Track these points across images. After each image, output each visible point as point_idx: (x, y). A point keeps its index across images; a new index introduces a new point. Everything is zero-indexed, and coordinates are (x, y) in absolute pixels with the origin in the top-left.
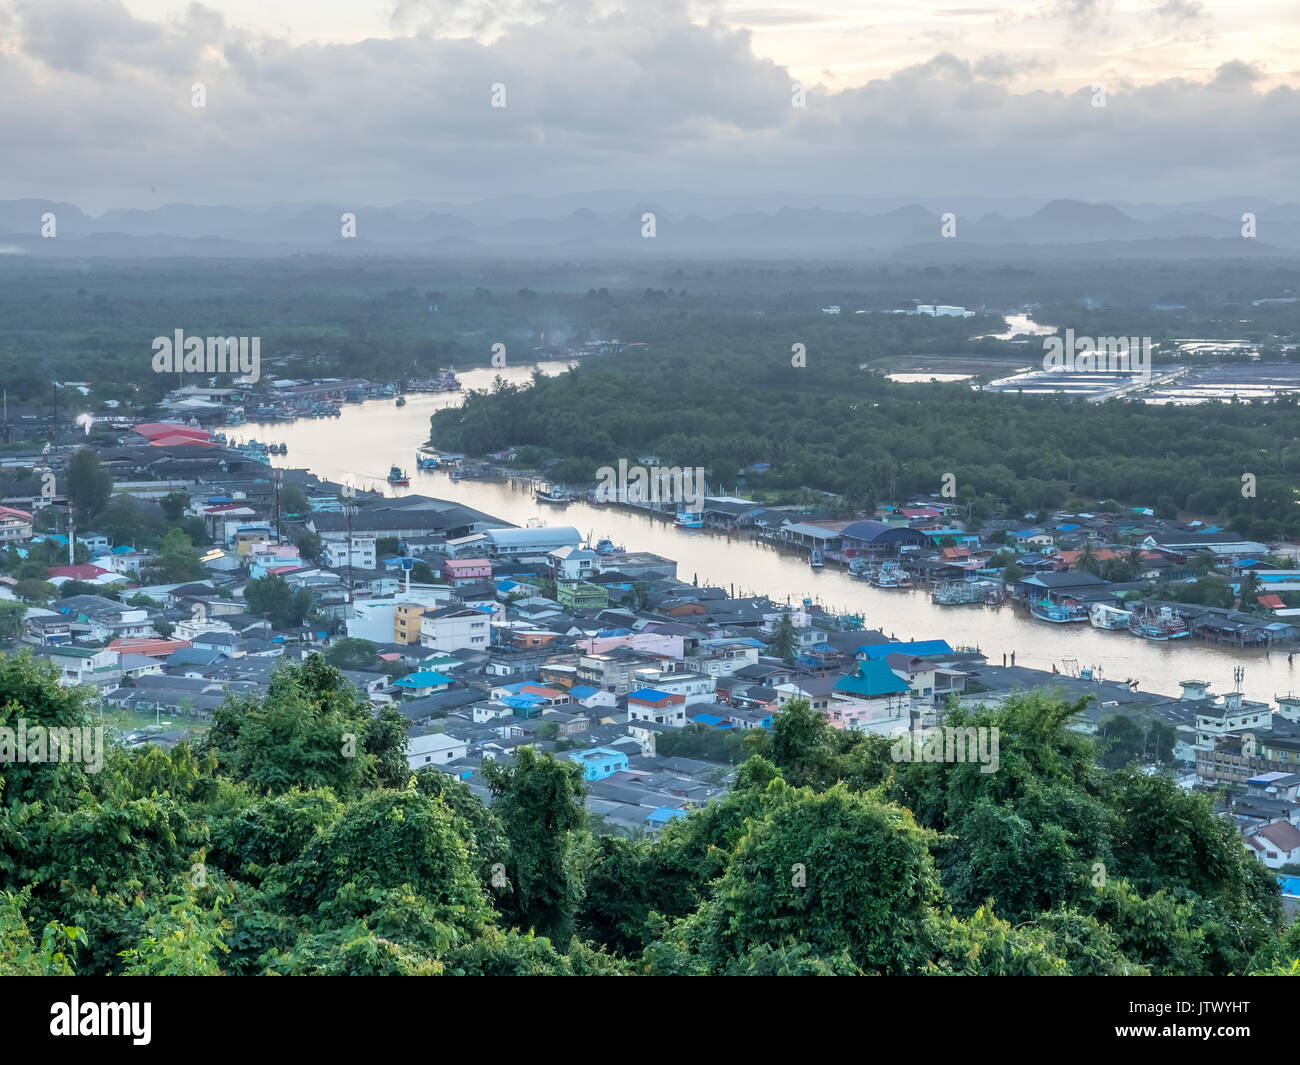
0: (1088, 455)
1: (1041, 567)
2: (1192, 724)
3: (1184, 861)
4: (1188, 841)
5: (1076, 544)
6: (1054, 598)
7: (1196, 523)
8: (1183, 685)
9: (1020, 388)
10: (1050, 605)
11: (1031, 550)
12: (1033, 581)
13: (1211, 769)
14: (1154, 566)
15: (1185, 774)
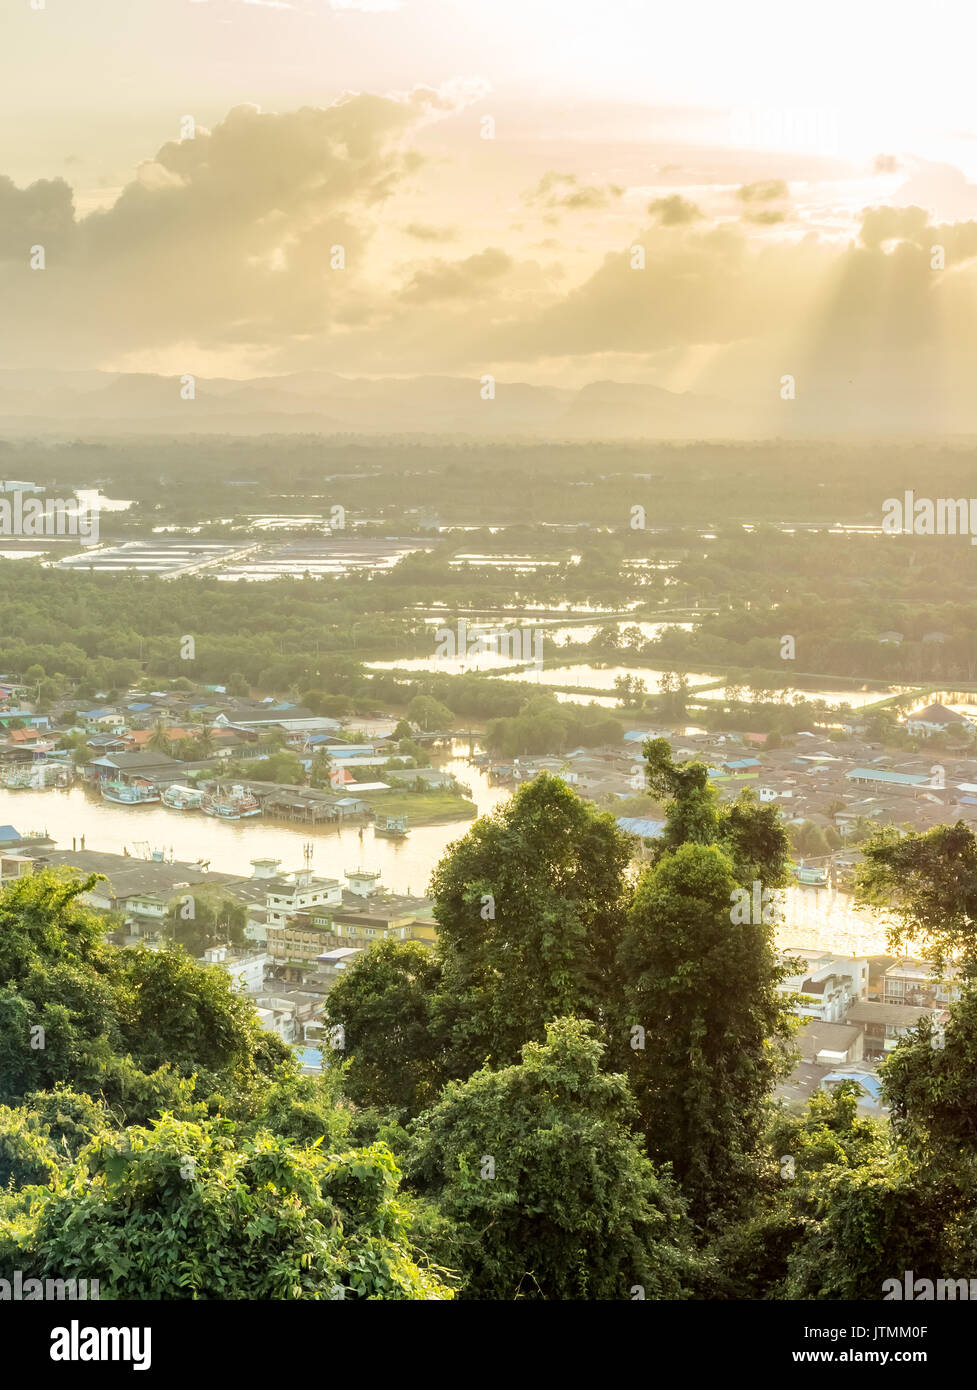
0: (161, 632)
1: (112, 748)
2: (263, 903)
3: (192, 1035)
4: (195, 1015)
5: (147, 724)
6: (125, 779)
7: (269, 700)
8: (255, 864)
9: (91, 564)
10: (119, 785)
11: (102, 730)
12: (104, 762)
13: (281, 948)
14: (226, 743)
15: (256, 953)
